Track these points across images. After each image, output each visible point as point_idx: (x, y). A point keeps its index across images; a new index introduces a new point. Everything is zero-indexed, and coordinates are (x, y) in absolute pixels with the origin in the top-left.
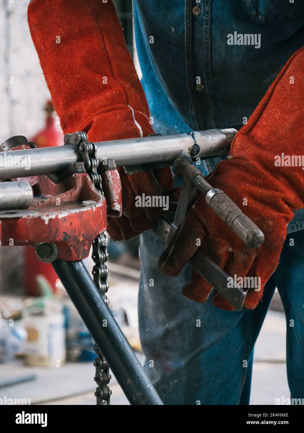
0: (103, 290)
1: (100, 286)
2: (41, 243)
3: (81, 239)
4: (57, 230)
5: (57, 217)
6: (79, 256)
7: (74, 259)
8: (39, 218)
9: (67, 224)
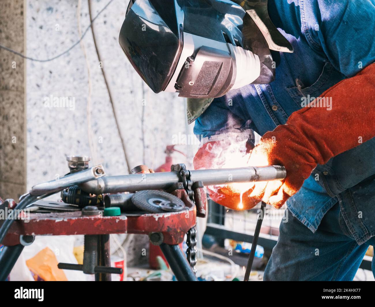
0: (193, 264)
1: (191, 261)
2: (153, 233)
3: (179, 231)
4: (163, 224)
5: (163, 216)
6: (177, 241)
7: (174, 243)
8: (152, 217)
9: (170, 221)
